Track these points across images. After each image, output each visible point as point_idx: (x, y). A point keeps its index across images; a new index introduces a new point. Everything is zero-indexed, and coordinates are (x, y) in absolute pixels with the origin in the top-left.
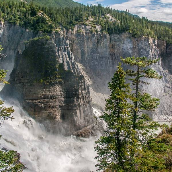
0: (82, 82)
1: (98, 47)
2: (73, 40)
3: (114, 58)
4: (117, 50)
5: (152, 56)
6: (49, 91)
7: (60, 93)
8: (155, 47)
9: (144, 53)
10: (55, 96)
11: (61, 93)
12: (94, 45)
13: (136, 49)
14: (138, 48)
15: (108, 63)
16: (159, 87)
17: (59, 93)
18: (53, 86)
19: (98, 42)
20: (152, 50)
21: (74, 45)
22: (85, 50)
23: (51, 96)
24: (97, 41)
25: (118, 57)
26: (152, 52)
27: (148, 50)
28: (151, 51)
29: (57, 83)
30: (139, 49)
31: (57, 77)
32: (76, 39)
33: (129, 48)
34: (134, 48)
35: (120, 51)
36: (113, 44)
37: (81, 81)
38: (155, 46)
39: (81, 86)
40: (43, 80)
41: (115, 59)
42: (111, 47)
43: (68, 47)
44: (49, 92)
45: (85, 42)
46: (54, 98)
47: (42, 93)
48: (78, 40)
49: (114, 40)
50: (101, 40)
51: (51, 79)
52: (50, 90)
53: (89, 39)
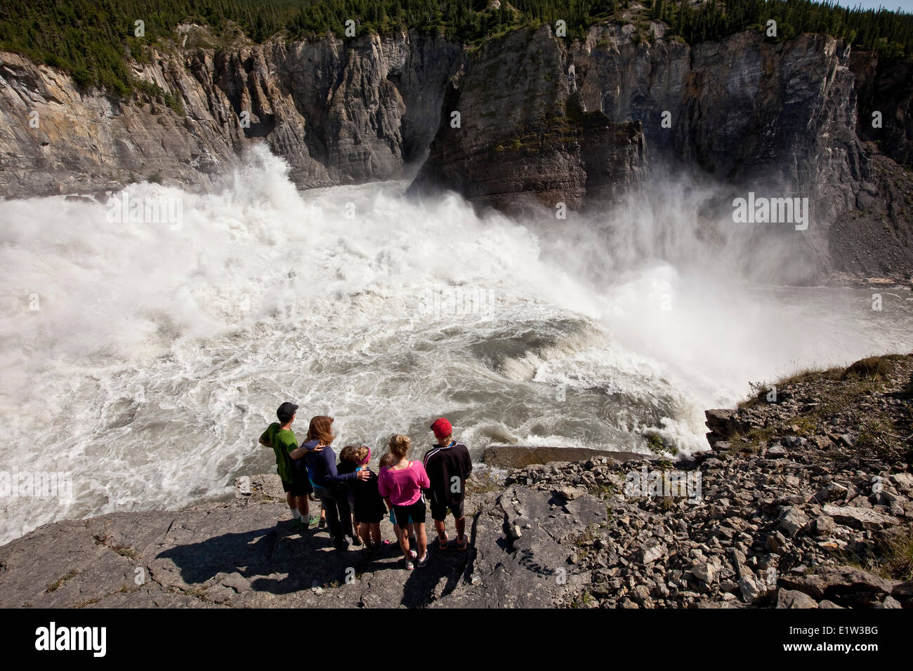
0: (634, 142)
1: (651, 84)
2: (583, 69)
3: (696, 114)
4: (710, 90)
5: (826, 98)
6: (540, 170)
7: (570, 175)
8: (840, 68)
9: (801, 90)
10: (555, 181)
11: (573, 173)
12: (641, 81)
13: (772, 81)
14: (781, 77)
15: (680, 127)
16: (838, 193)
17: (567, 175)
18: (549, 157)
19: (652, 70)
20: (828, 79)
21: (586, 84)
22: (616, 97)
23: (543, 182)
24: (650, 69)
25: (708, 111)
26: (830, 84)
27: (815, 78)
28: (825, 79)
29: (560, 150)
30: (782, 79)
31: (561, 130)
32: (593, 66)
33: (747, 80)
34: (766, 77)
35: (718, 93)
36: (697, 74)
37: (631, 138)
38: (841, 64)
39: (631, 153)
40: (522, 142)
41: (700, 116)
42: (691, 82)
43: (572, 85)
44: (540, 173)
45: (615, 73)
46: (552, 188)
47: (520, 175)
48: (596, 68)
49: (702, 61)
50: (662, 63)
51: (543, 136)
52: (541, 167)
53: (628, 64)
